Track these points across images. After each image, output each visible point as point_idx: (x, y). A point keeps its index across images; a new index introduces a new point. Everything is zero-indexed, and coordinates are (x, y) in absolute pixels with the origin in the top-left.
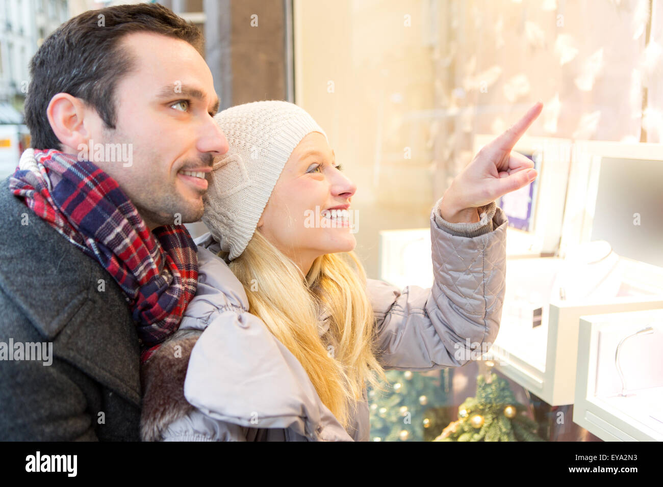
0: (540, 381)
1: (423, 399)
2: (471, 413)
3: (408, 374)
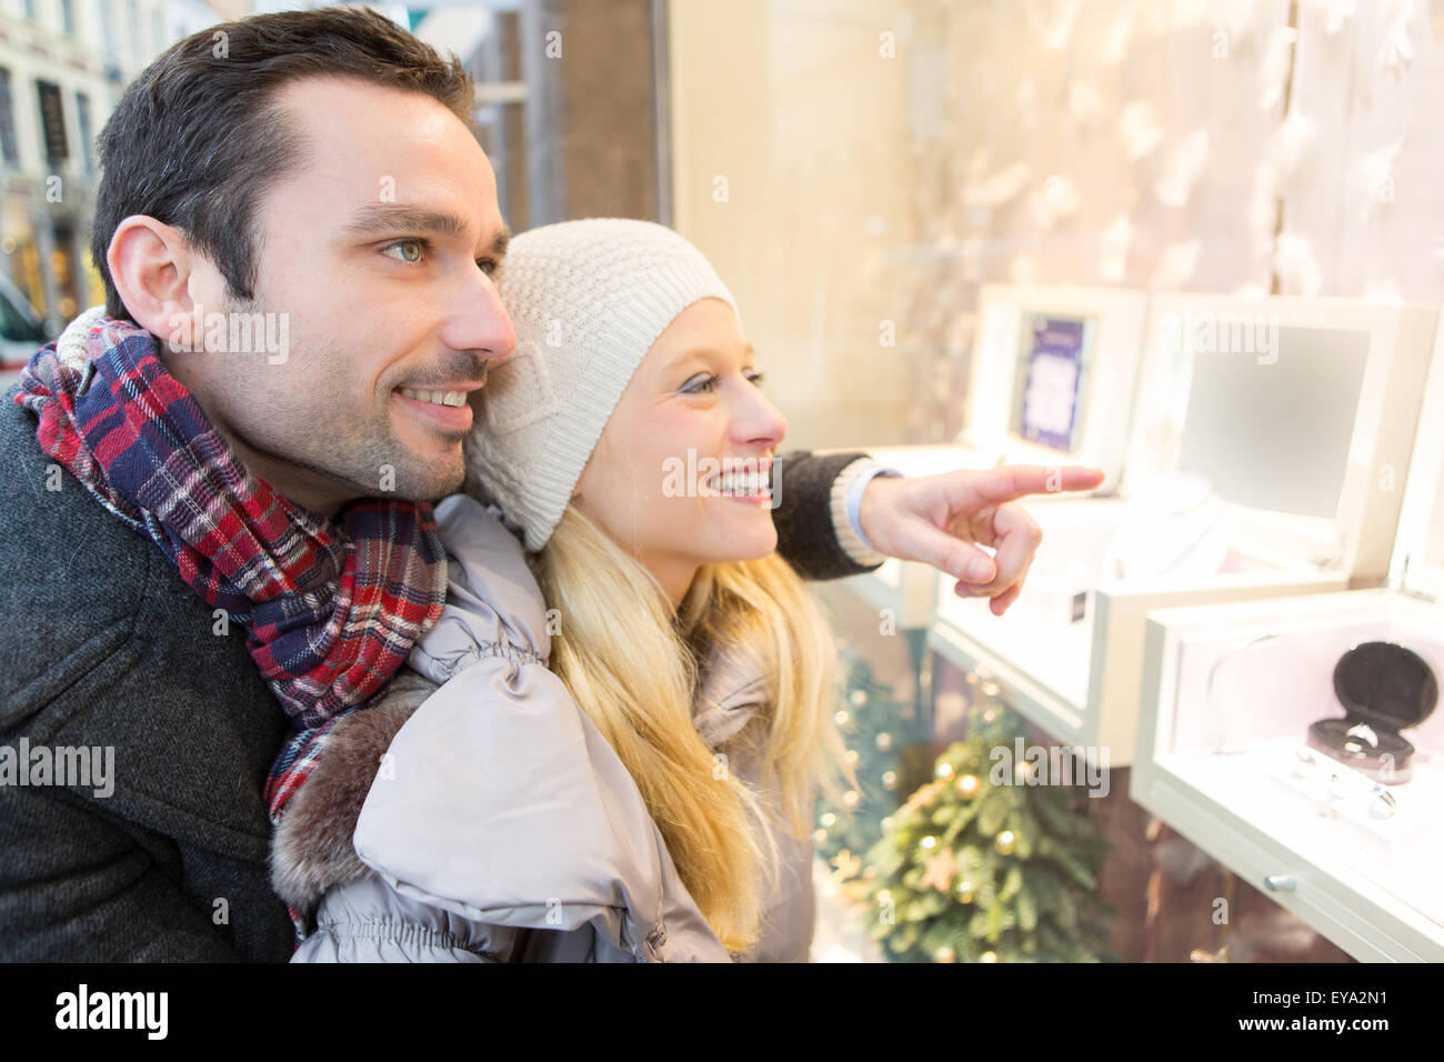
0: (1075, 722)
1: (883, 740)
2: (959, 772)
3: (859, 698)
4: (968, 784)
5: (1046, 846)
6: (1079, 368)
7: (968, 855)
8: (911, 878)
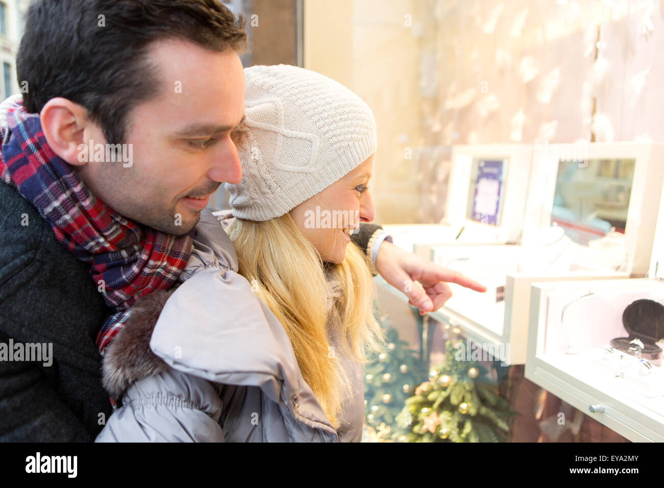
0: (497, 343)
1: (403, 368)
2: (440, 374)
3: (391, 346)
4: (445, 379)
5: (484, 410)
6: (500, 183)
7: (445, 415)
8: (416, 429)
